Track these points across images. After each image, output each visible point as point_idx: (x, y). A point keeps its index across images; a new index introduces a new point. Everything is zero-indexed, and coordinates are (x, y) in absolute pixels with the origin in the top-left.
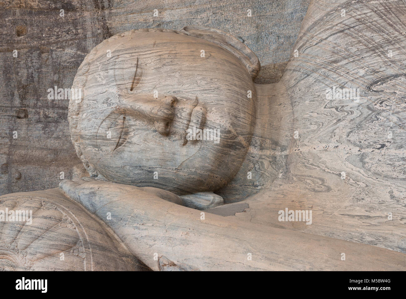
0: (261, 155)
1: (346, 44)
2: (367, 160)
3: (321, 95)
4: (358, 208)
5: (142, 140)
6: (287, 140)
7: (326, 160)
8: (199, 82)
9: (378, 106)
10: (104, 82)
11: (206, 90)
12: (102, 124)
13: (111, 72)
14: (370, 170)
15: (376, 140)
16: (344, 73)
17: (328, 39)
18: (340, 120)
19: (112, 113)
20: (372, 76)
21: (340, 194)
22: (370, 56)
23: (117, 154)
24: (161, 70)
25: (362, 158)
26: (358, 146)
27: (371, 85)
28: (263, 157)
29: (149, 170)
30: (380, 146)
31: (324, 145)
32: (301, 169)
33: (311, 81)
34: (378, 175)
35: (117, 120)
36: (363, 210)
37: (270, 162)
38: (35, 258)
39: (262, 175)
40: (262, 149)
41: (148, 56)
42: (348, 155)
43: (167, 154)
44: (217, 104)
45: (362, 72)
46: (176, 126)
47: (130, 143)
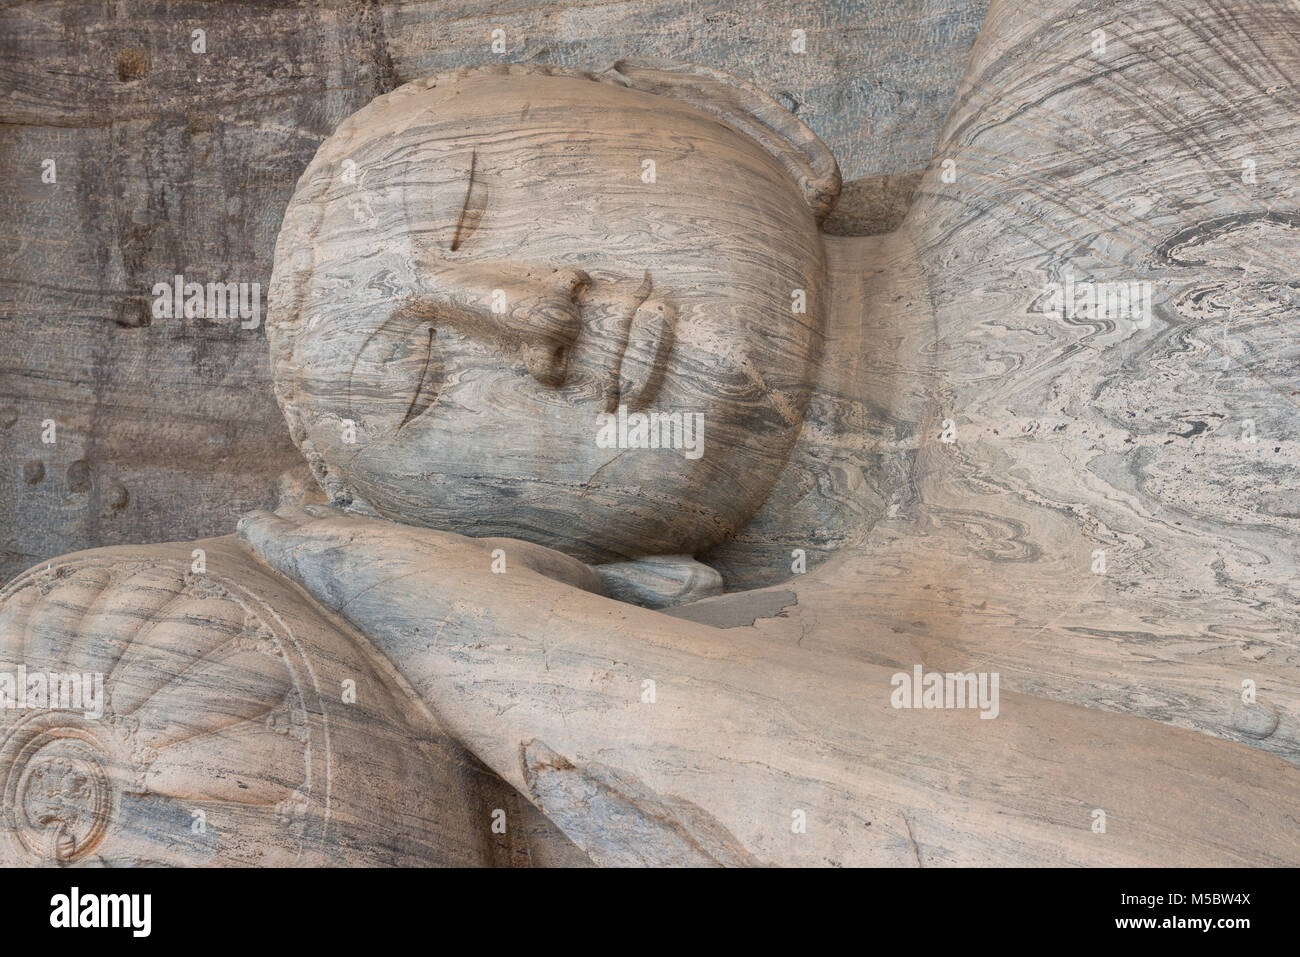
0: (837, 450)
1: (1099, 121)
2: (1149, 469)
3: (1020, 271)
4: (1119, 611)
5: (482, 399)
6: (914, 406)
7: (1030, 467)
8: (655, 227)
9: (1187, 309)
10: (373, 223)
11: (676, 252)
12: (367, 349)
13: (395, 194)
14: (1157, 500)
15: (1178, 409)
16: (1089, 208)
17: (1046, 105)
18: (1073, 347)
19: (397, 316)
20: (1173, 219)
21: (1068, 569)
22: (1169, 157)
23: (409, 438)
24: (543, 190)
25: (1136, 462)
26: (1124, 426)
27: (1170, 244)
28: (843, 455)
29: (503, 487)
30: (1190, 428)
31: (1024, 422)
32: (954, 491)
33: (991, 228)
34: (1183, 512)
35: (411, 337)
36: (1134, 617)
37: (864, 470)
38: (162, 737)
39: (839, 509)
40: (839, 430)
41: (505, 147)
42: (1095, 452)
43: (556, 441)
44: (708, 295)
45: (1143, 205)
46: (584, 357)
47: (448, 406)
